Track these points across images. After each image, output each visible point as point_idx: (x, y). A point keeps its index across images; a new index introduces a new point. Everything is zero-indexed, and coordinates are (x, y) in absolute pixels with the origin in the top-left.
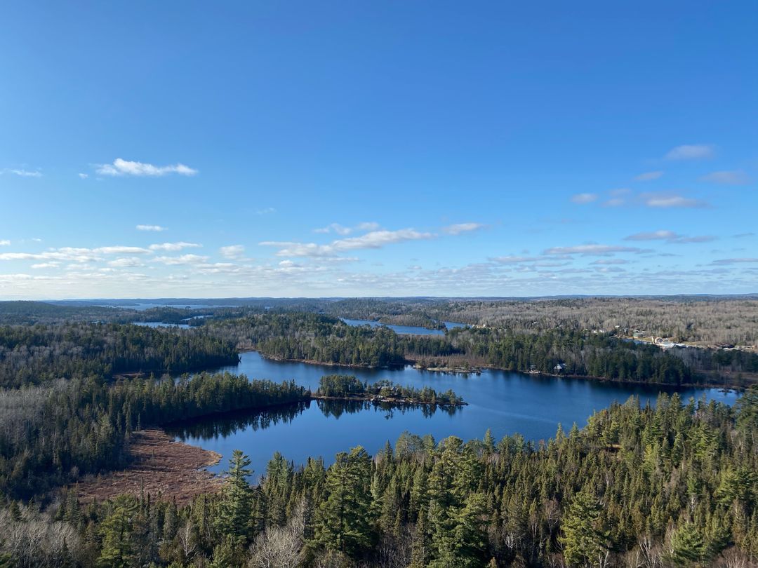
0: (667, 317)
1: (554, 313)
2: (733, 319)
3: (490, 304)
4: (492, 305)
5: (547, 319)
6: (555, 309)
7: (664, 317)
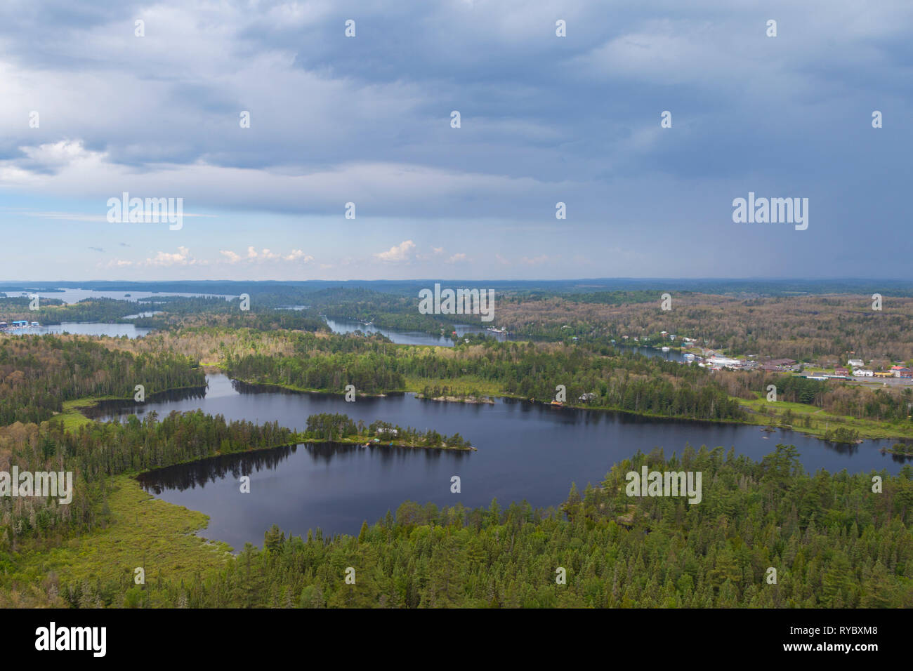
0: (725, 320)
1: (590, 311)
2: (803, 325)
3: (511, 298)
4: (512, 300)
5: (579, 322)
6: (590, 306)
7: (721, 321)
